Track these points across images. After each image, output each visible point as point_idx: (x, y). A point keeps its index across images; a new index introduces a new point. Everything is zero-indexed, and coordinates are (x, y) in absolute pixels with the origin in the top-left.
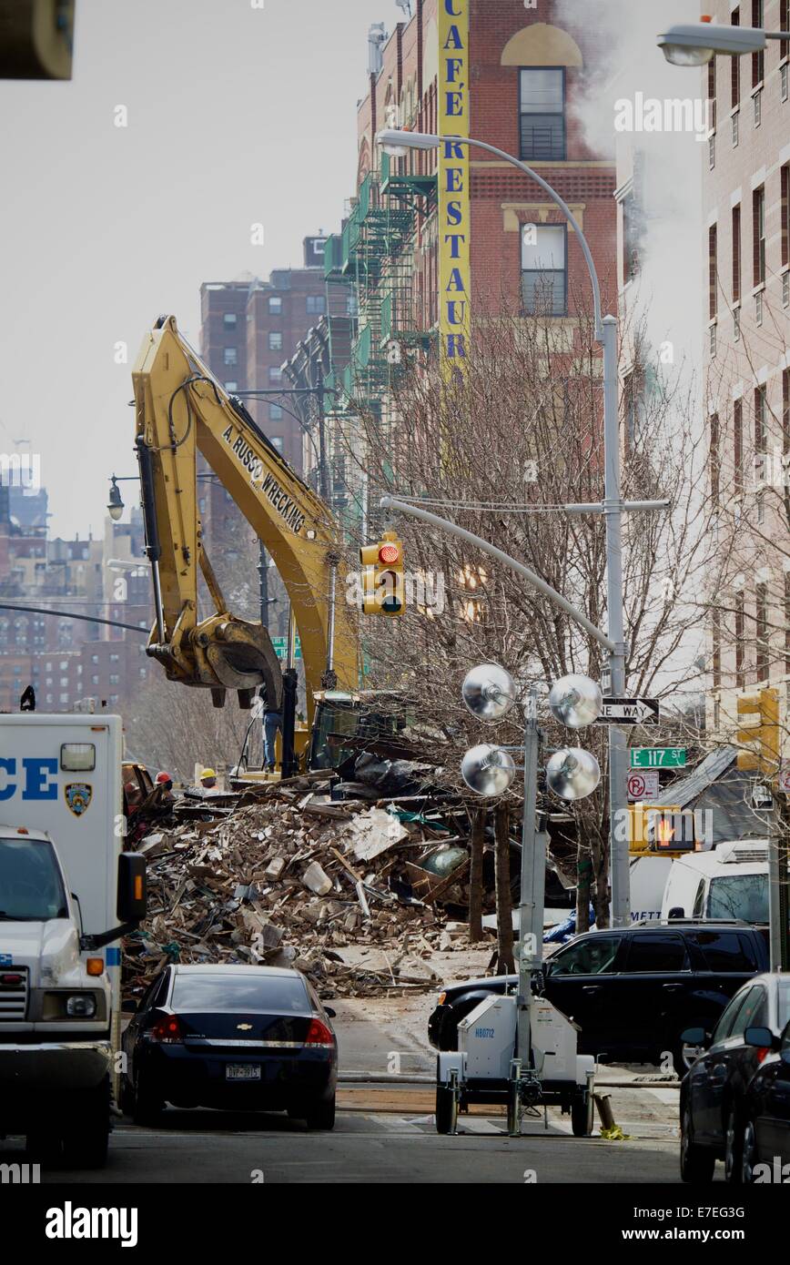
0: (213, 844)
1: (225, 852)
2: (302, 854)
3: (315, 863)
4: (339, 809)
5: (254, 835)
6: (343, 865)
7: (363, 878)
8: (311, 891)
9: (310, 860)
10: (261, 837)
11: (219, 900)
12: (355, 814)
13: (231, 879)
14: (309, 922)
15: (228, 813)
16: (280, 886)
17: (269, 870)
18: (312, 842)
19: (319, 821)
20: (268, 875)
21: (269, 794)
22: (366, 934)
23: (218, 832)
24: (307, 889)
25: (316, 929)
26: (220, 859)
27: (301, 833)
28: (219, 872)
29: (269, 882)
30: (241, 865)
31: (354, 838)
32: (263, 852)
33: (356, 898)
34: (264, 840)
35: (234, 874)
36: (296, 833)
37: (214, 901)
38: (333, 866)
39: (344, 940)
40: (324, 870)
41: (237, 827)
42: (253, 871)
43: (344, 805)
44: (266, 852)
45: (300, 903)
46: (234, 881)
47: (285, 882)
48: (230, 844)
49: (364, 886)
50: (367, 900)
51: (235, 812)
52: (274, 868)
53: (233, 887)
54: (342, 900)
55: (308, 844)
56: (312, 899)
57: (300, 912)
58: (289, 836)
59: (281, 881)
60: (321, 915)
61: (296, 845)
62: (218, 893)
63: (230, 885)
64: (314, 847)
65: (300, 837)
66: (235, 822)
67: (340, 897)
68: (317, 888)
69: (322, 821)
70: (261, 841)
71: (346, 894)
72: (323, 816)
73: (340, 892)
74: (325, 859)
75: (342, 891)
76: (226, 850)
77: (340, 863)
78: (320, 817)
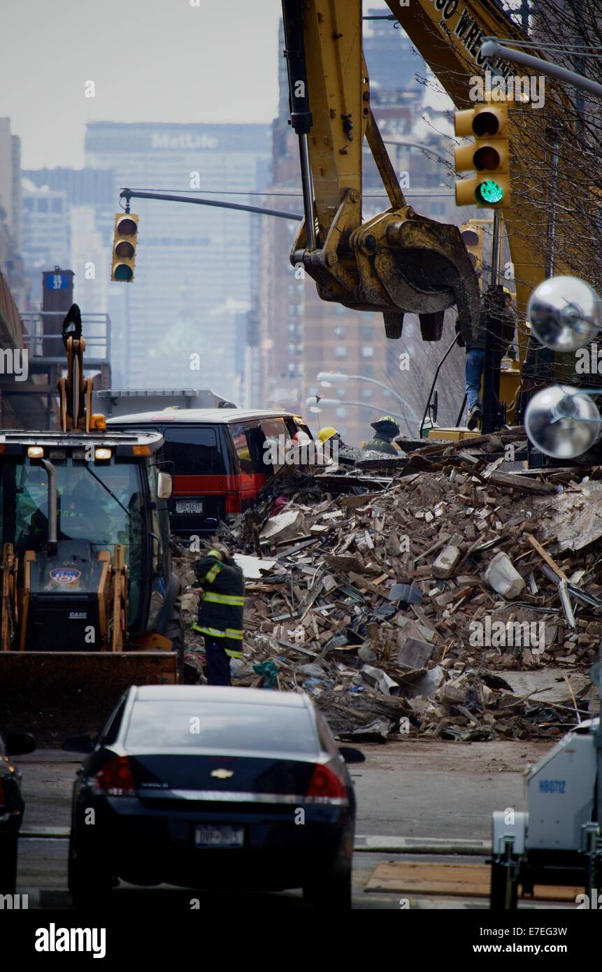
0: (362, 526)
1: (378, 538)
2: (484, 541)
3: (503, 553)
4: (538, 479)
5: (419, 515)
6: (541, 557)
7: (569, 574)
8: (496, 593)
9: (495, 550)
10: (429, 517)
11: (369, 605)
12: (560, 488)
13: (385, 576)
15: (385, 484)
16: (452, 585)
17: (438, 563)
18: (499, 525)
19: (511, 495)
20: (436, 570)
21: (445, 458)
22: (569, 652)
23: (370, 510)
24: (491, 590)
26: (371, 546)
27: (484, 513)
28: (369, 565)
29: (437, 579)
31: (558, 520)
32: (430, 538)
33: (558, 603)
34: (433, 521)
35: (390, 567)
36: (477, 513)
37: (361, 605)
38: (527, 558)
40: (515, 565)
41: (396, 503)
42: (416, 565)
43: (545, 475)
44: (435, 538)
45: (480, 609)
46: (390, 578)
47: (461, 579)
48: (386, 526)
49: (568, 586)
50: (572, 607)
51: (395, 482)
52: (444, 560)
53: (387, 586)
54: (538, 605)
55: (494, 528)
56: (497, 604)
58: (468, 516)
59: (454, 580)
61: (477, 530)
62: (366, 594)
63: (383, 583)
64: (501, 532)
65: (483, 518)
66: (394, 497)
67: (536, 602)
68: (503, 588)
69: (515, 496)
70: (429, 523)
71: (544, 597)
72: (516, 488)
73: (536, 595)
74: (516, 549)
75: (539, 594)
76: (380, 534)
77: (537, 554)
78: (511, 489)
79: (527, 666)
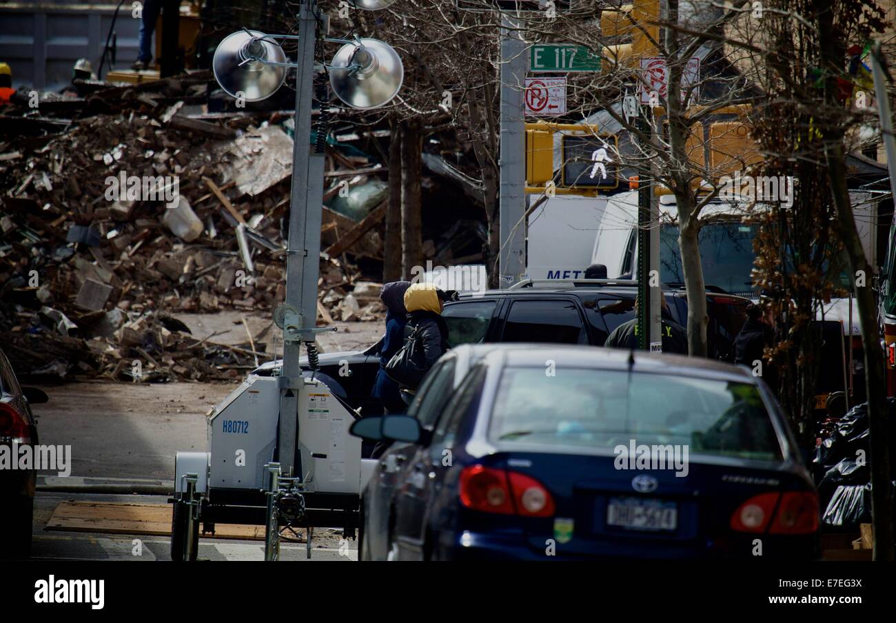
0: (41, 167)
1: (57, 180)
3: (181, 197)
4: (217, 124)
5: (97, 158)
6: (220, 201)
7: (247, 219)
8: (175, 236)
10: (108, 159)
11: (47, 246)
12: (239, 132)
13: (63, 217)
14: (168, 279)
15: (63, 126)
16: (131, 228)
18: (178, 169)
19: (190, 139)
20: (114, 212)
21: (124, 101)
22: (246, 296)
23: (49, 152)
24: (168, 232)
25: (179, 288)
26: (50, 188)
27: (164, 156)
28: (47, 207)
29: (116, 221)
30: (78, 198)
31: (237, 165)
33: (236, 247)
34: (112, 164)
35: (69, 209)
36: (156, 156)
37: (39, 246)
38: (206, 202)
39: (216, 303)
40: (194, 208)
41: (75, 145)
42: (95, 207)
43: (224, 120)
45: (158, 252)
46: (68, 219)
47: (139, 222)
48: (64, 168)
49: (246, 230)
50: (250, 251)
51: (74, 125)
52: (123, 203)
53: (65, 228)
54: (216, 249)
56: (175, 247)
57: (156, 265)
58: (147, 159)
59: (133, 223)
60: (186, 269)
62: (44, 235)
63: (61, 225)
65: (162, 161)
66: (72, 139)
67: (214, 245)
68: (182, 231)
69: (194, 141)
70: (108, 166)
71: (222, 241)
72: (195, 133)
73: (215, 238)
74: (195, 193)
75: (217, 237)
76: (58, 177)
77: (215, 198)
78: (190, 134)
79: (205, 309)
